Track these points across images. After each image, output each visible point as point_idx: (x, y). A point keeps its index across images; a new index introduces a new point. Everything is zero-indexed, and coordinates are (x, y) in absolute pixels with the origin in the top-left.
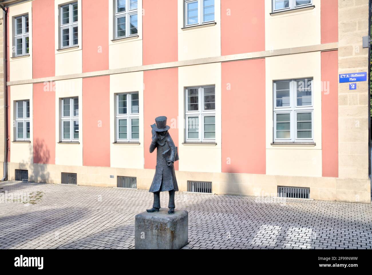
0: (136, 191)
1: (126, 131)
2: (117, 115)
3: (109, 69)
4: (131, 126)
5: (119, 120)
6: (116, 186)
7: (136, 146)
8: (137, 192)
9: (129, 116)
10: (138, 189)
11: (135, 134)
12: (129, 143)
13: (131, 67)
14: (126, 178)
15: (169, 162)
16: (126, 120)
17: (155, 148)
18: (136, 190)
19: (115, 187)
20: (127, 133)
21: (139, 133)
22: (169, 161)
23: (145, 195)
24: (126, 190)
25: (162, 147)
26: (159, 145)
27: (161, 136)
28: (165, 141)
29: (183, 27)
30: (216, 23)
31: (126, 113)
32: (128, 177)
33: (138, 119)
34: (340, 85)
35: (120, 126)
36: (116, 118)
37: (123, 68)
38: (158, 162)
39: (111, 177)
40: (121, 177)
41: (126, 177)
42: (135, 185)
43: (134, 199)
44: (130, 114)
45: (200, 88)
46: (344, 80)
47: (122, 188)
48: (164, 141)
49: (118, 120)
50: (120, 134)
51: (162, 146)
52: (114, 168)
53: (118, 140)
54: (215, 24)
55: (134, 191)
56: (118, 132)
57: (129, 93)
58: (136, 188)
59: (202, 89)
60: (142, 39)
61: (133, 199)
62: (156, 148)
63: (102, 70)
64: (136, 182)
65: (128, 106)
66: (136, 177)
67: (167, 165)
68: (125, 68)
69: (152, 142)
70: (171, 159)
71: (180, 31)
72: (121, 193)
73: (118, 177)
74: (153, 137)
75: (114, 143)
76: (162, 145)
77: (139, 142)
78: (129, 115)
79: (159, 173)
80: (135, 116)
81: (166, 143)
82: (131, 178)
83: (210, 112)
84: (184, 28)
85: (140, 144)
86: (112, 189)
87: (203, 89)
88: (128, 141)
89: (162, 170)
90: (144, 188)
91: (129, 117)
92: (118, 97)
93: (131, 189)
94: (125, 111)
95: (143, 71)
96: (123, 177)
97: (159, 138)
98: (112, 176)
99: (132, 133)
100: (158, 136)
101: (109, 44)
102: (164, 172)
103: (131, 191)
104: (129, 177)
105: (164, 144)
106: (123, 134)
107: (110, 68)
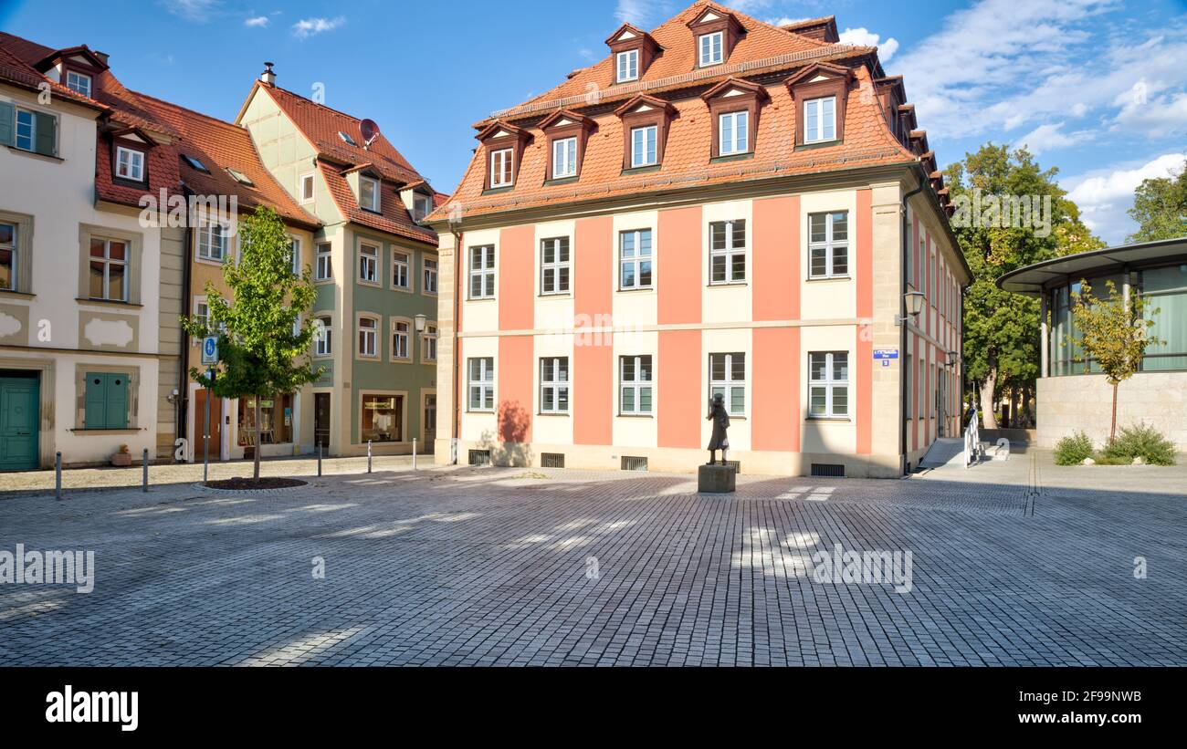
1: (633, 402)
2: (621, 382)
4: (640, 396)
6: (620, 469)
10: (650, 472)
12: (637, 416)
16: (633, 388)
20: (633, 405)
21: (650, 405)
29: (708, 284)
31: (633, 380)
33: (651, 388)
34: (874, 360)
35: (625, 395)
36: (621, 385)
40: (627, 458)
41: (634, 457)
44: (638, 382)
46: (878, 356)
49: (623, 388)
50: (625, 406)
52: (617, 447)
53: (623, 413)
54: (745, 285)
56: (622, 403)
57: (639, 356)
58: (647, 470)
60: (656, 292)
64: (645, 464)
65: (636, 372)
66: (647, 458)
71: (704, 288)
73: (622, 457)
75: (617, 417)
77: (651, 415)
80: (645, 383)
83: (738, 383)
85: (653, 417)
86: (617, 472)
87: (731, 357)
88: (635, 414)
90: (657, 471)
91: (638, 385)
92: (622, 359)
93: (641, 471)
98: (614, 456)
99: (641, 405)
104: (638, 457)
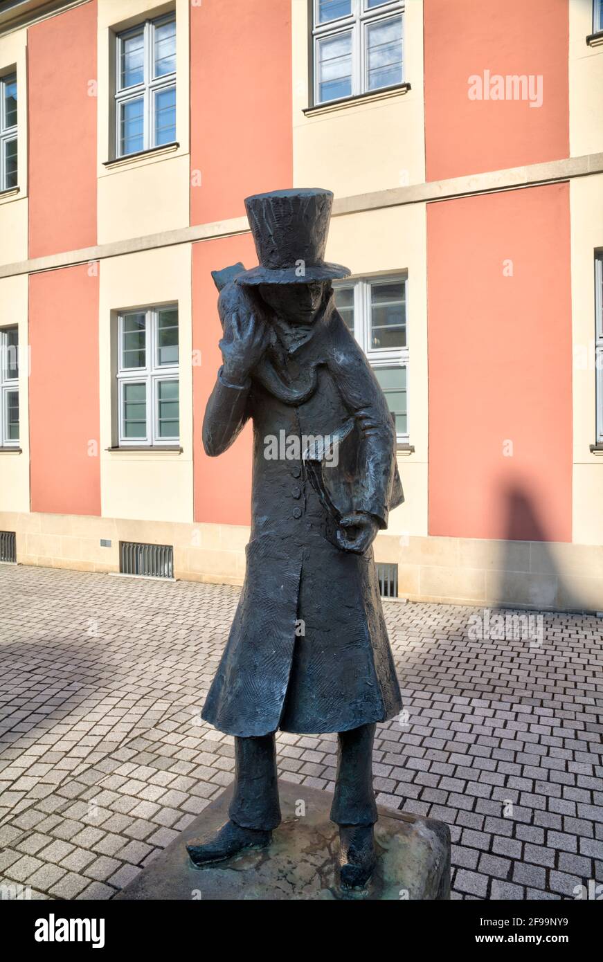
0: (170, 585)
1: (145, 417)
2: (119, 371)
3: (96, 245)
4: (157, 400)
5: (126, 385)
6: (118, 570)
7: (172, 457)
8: (172, 591)
9: (150, 373)
10: (177, 580)
11: (169, 425)
12: (151, 448)
13: (156, 235)
14: (145, 547)
15: (358, 519)
16: (144, 384)
17: (244, 422)
18: (172, 583)
19: (115, 572)
20: (145, 423)
21: (178, 421)
22: (350, 511)
23: (196, 605)
24: (143, 582)
25: (291, 413)
26: (271, 396)
27: (284, 326)
28: (322, 367)
29: (306, 107)
30: (408, 86)
31: (144, 365)
32: (149, 545)
33: (177, 381)
35: (129, 401)
36: (117, 379)
37: (135, 239)
38: (265, 518)
39: (105, 543)
40: (131, 545)
41: (145, 544)
42: (170, 565)
43: (162, 621)
44: (153, 368)
45: (360, 283)
47: (133, 576)
48: (307, 364)
49: (122, 386)
50: (128, 425)
51: (296, 404)
52: (111, 520)
53: (123, 442)
54: (405, 89)
55: (165, 586)
56: (122, 420)
57: (153, 308)
58: (173, 577)
59: (365, 284)
60: (188, 152)
61: (158, 620)
62: (250, 423)
63: (79, 248)
64: (171, 559)
65: (150, 346)
66: (172, 547)
67: (335, 544)
68: (141, 238)
69: (221, 373)
70: (368, 494)
71: (298, 117)
72: (126, 594)
73: (122, 543)
74: (228, 338)
75: (110, 451)
76: (296, 394)
77: (178, 446)
78: (152, 371)
79: (271, 595)
80: (166, 372)
81: (326, 380)
82: (157, 549)
83: (388, 354)
84: (311, 109)
85: (181, 451)
86: (107, 577)
87: (367, 288)
88: (148, 443)
89: (296, 576)
90: (193, 578)
91: (152, 376)
92: (121, 320)
93: (158, 579)
94: (140, 361)
95: (189, 245)
96: (135, 545)
97: (274, 339)
98: (105, 541)
99: (160, 422)
100: (266, 330)
101: (98, 176)
102: (307, 591)
103: (156, 588)
104: (154, 545)
105: (308, 388)
106: (136, 426)
107: (99, 242)
